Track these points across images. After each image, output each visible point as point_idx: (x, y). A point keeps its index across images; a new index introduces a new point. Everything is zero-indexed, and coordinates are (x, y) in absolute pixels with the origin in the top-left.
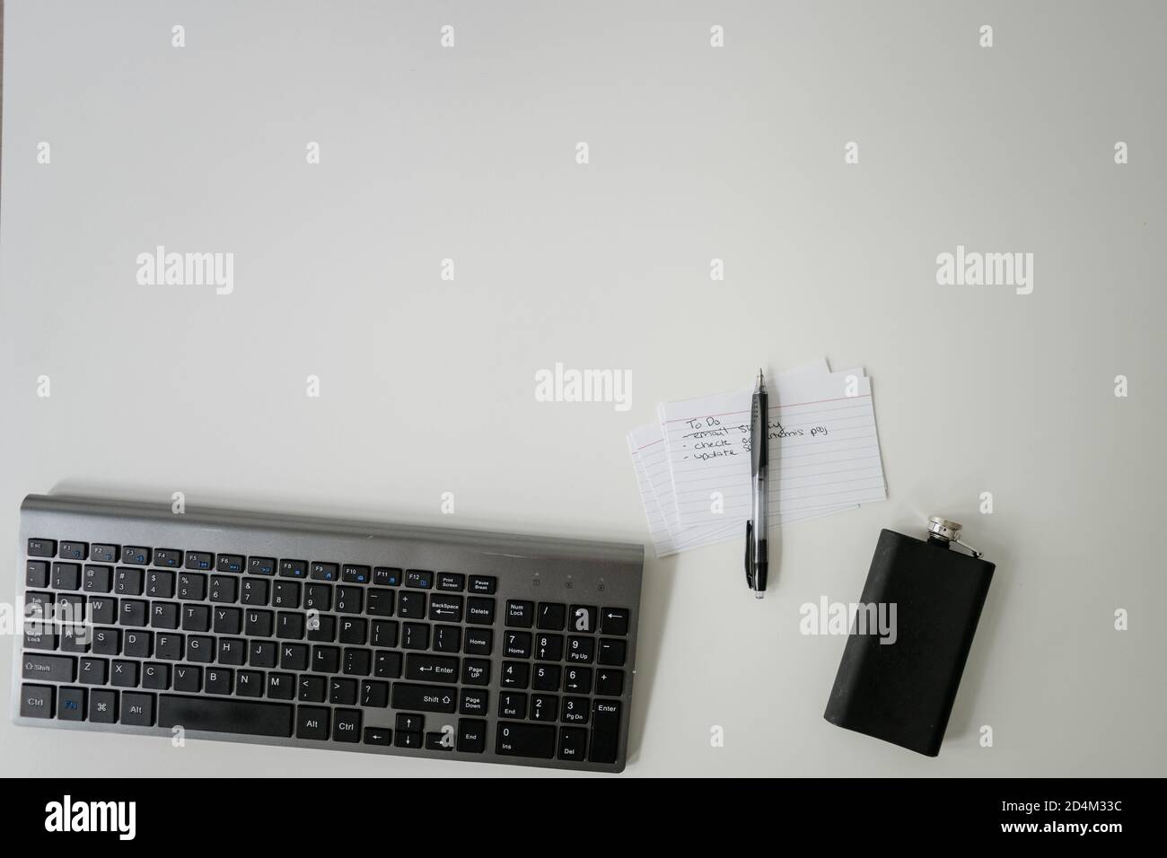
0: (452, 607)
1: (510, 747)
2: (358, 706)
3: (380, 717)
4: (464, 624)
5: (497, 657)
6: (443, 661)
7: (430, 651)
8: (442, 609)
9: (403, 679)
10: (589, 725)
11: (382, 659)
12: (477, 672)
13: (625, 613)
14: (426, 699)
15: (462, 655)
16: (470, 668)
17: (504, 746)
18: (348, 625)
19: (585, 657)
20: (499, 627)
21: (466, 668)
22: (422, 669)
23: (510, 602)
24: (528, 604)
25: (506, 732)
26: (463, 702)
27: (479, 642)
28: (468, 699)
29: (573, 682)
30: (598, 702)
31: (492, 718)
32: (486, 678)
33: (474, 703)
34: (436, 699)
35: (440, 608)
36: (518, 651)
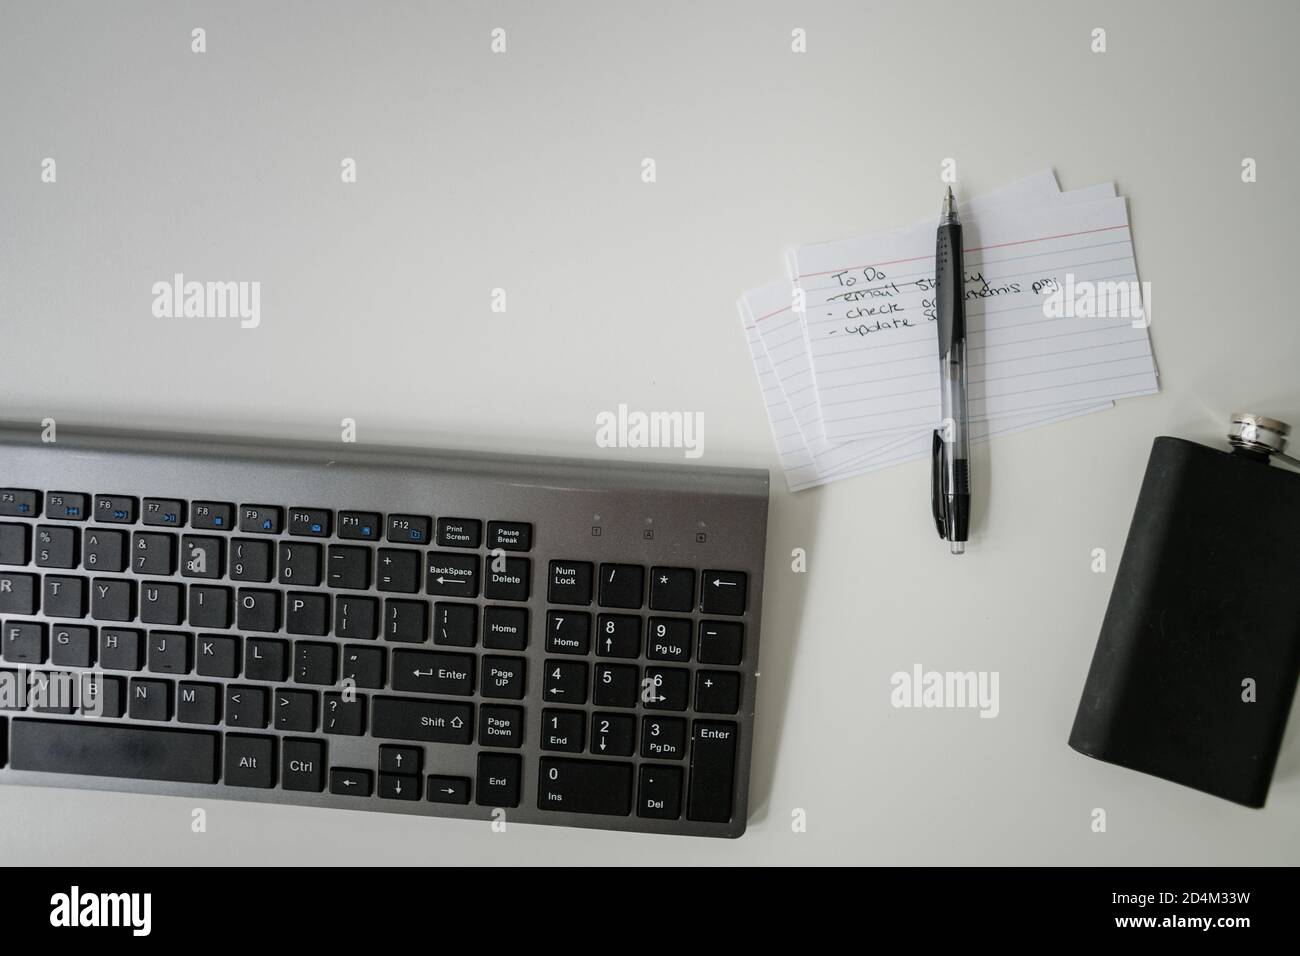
0: (461, 572)
1: (560, 798)
2: (319, 733)
3: (353, 750)
4: (482, 601)
5: (536, 654)
6: (450, 661)
7: (429, 644)
8: (446, 576)
9: (388, 690)
10: (686, 762)
11: (354, 658)
12: (504, 677)
13: (742, 577)
14: (426, 721)
15: (480, 650)
16: (494, 672)
17: (551, 796)
18: (298, 604)
19: (678, 651)
20: (538, 604)
21: (487, 672)
22: (417, 673)
23: (554, 563)
24: (584, 567)
25: (554, 774)
26: (484, 726)
27: (507, 629)
28: (490, 720)
29: (659, 691)
30: (700, 723)
31: (531, 751)
32: (520, 686)
33: (500, 727)
34: (441, 722)
35: (443, 574)
36: (569, 642)
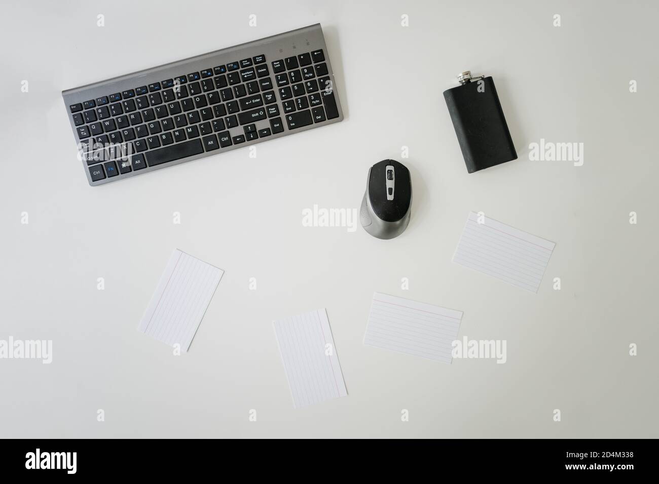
0: (250, 72)
1: (294, 124)
2: (227, 130)
3: (237, 131)
4: (258, 79)
5: (276, 89)
6: (255, 98)
7: (248, 96)
8: (247, 75)
9: (241, 112)
10: (323, 105)
12: (269, 97)
13: (321, 51)
14: (253, 115)
15: (261, 93)
16: (267, 96)
17: (291, 125)
18: (211, 96)
19: (311, 75)
20: (272, 75)
21: (265, 97)
22: (247, 103)
23: (273, 63)
24: (281, 61)
25: (290, 118)
26: (268, 111)
27: (266, 84)
28: (270, 109)
29: (310, 87)
30: (323, 93)
31: (283, 115)
32: (274, 99)
33: (273, 110)
34: (257, 114)
35: (246, 75)
36: (283, 82)
